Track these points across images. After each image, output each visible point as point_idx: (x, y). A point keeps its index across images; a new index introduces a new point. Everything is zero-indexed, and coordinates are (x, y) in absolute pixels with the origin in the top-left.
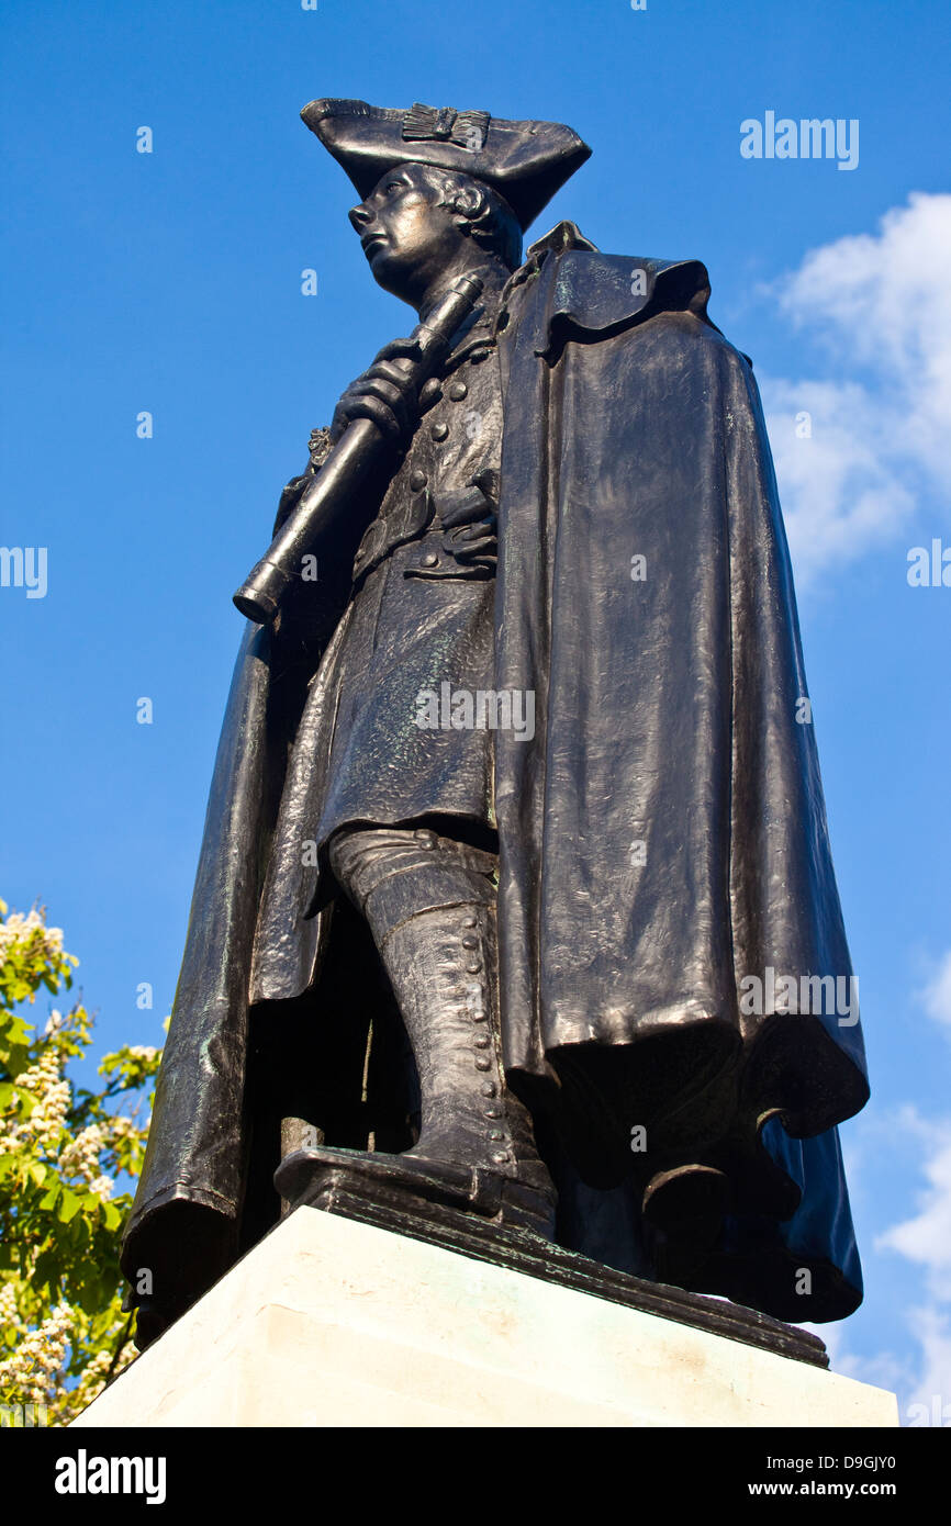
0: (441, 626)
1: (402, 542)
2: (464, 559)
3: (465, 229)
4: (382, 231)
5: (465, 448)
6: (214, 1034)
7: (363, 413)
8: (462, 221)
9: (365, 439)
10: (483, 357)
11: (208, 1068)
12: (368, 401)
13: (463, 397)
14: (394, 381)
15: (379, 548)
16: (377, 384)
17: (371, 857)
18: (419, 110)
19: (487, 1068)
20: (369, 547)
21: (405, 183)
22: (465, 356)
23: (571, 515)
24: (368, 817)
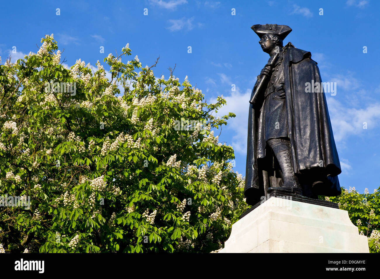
0: (278, 107)
1: (271, 93)
2: (281, 96)
3: (275, 43)
4: (263, 44)
5: (279, 78)
6: (253, 164)
7: (264, 74)
8: (275, 42)
9: (265, 78)
10: (280, 65)
11: (253, 169)
12: (265, 73)
13: (278, 71)
14: (268, 70)
15: (268, 93)
16: (266, 70)
17: (273, 143)
18: (267, 25)
19: (292, 173)
20: (267, 93)
21: (266, 37)
22: (277, 64)
23: (295, 91)
24: (272, 138)
